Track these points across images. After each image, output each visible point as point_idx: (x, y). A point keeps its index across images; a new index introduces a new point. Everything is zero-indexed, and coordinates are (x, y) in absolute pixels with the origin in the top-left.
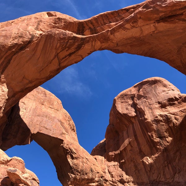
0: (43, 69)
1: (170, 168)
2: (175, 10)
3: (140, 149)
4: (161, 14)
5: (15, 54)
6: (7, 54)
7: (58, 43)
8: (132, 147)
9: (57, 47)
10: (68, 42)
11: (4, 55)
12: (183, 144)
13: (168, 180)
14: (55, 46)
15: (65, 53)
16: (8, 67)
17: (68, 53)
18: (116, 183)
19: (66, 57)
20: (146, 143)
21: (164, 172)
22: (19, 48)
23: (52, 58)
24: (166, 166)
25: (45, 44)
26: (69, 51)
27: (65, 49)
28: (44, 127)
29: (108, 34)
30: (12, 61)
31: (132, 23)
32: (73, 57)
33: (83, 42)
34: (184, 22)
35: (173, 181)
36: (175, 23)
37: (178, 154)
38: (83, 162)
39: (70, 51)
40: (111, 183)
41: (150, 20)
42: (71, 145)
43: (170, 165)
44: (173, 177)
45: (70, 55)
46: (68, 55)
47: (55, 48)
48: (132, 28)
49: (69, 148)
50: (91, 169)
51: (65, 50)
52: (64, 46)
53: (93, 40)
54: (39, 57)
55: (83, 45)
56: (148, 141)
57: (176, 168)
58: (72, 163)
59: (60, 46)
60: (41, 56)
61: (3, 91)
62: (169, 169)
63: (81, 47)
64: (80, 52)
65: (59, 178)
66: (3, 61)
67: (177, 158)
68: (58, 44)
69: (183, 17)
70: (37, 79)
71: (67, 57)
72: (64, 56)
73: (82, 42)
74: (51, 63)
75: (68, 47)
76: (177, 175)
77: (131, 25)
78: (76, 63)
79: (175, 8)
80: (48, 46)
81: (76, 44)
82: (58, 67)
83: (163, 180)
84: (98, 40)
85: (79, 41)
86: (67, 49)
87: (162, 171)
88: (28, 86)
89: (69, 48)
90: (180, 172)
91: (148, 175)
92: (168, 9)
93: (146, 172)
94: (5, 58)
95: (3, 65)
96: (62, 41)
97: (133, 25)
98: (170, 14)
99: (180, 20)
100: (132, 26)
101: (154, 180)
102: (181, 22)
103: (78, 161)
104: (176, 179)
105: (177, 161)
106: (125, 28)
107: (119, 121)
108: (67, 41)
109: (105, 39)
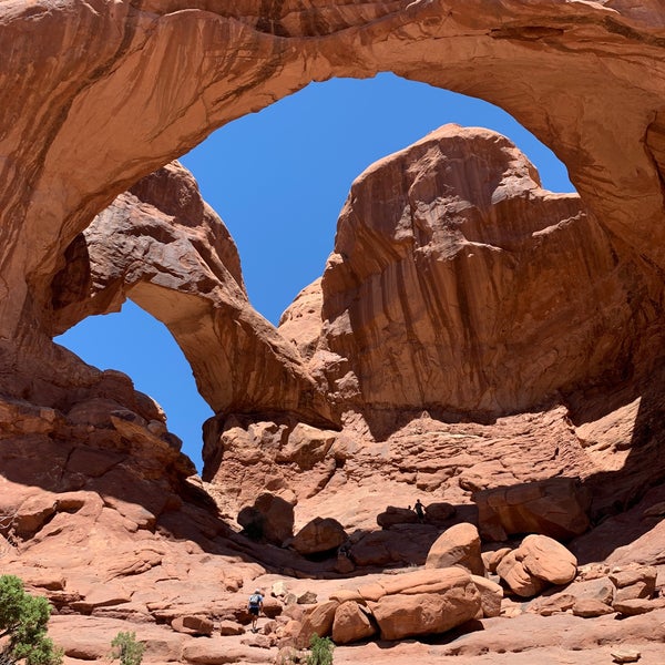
0: (160, 132)
1: (476, 379)
2: (543, 18)
3: (410, 330)
4: (506, 19)
5: (79, 91)
6: (58, 92)
7: (205, 56)
8: (389, 320)
9: (204, 69)
10: (234, 55)
11: (49, 93)
12: (517, 323)
13: (465, 405)
14: (196, 67)
15: (226, 86)
16: (63, 129)
17: (233, 87)
19: (227, 97)
21: (459, 387)
22: (89, 71)
23: (186, 103)
24: (466, 374)
25: (165, 58)
26: (237, 81)
27: (226, 76)
28: (157, 265)
29: (353, 42)
30: (72, 111)
31: (426, 24)
32: (247, 97)
33: (280, 58)
34: (561, 53)
35: (476, 407)
36: (539, 48)
39: (240, 82)
41: (475, 25)
43: (475, 373)
44: (479, 400)
45: (239, 92)
46: (235, 92)
47: (197, 74)
48: (423, 38)
50: (286, 370)
51: (227, 79)
52: (222, 69)
53: (309, 55)
54: (151, 98)
55: (280, 68)
57: (488, 380)
59: (210, 69)
60: (155, 97)
62: (472, 380)
63: (272, 72)
64: (270, 85)
65: (200, 390)
66: (47, 112)
68: (207, 63)
69: (560, 39)
70: (143, 159)
71: (231, 98)
72: (221, 95)
73: (277, 56)
74: (183, 115)
75: (233, 72)
76: (488, 396)
77: (421, 31)
78: (255, 110)
79: (543, 13)
80: (177, 66)
81: (260, 63)
82: (205, 125)
83: (455, 403)
84: (323, 54)
85: (266, 53)
86: (231, 76)
87: (455, 385)
88: (118, 178)
89: (238, 74)
91: (421, 391)
92: (526, 12)
93: (420, 383)
94: (53, 104)
95: (49, 122)
96: (217, 53)
97: (425, 31)
98: (531, 24)
99: (551, 43)
100: (426, 33)
101: (435, 402)
102: (555, 50)
104: (485, 404)
106: (403, 33)
107: (362, 247)
108: (231, 52)
109: (343, 56)
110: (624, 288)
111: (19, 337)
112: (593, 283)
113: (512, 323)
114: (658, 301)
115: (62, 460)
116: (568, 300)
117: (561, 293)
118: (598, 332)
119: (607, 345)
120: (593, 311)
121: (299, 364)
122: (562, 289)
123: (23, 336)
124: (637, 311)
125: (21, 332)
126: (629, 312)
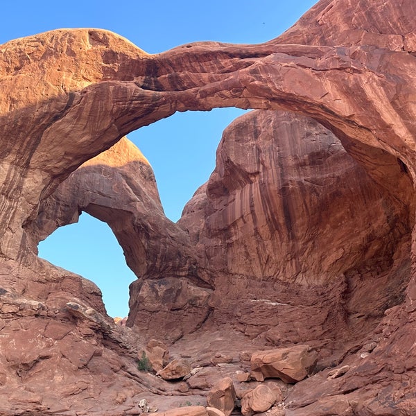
1: (294, 264)
3: (256, 229)
5: (46, 128)
7: (114, 105)
8: (245, 222)
9: (114, 111)
10: (131, 104)
11: (30, 131)
12: (321, 230)
13: (287, 280)
14: (109, 110)
15: (127, 118)
18: (216, 273)
20: (265, 223)
21: (284, 268)
22: (51, 118)
23: (106, 127)
24: (288, 261)
26: (133, 115)
28: (99, 193)
29: (196, 96)
30: (43, 137)
32: (140, 121)
33: (157, 103)
35: (293, 282)
37: (310, 244)
38: (165, 243)
39: (135, 116)
40: (209, 272)
42: (145, 218)
43: (294, 260)
44: (295, 278)
45: (136, 119)
46: (133, 120)
47: (111, 114)
48: (233, 98)
49: (143, 224)
50: (179, 252)
51: (127, 115)
52: (124, 111)
53: (173, 101)
55: (157, 108)
56: (269, 220)
57: (301, 266)
58: (148, 245)
60: (88, 126)
61: (37, 182)
62: (291, 265)
63: (153, 110)
66: (30, 140)
67: (307, 251)
68: (115, 108)
72: (125, 122)
73: (155, 102)
76: (300, 275)
77: (231, 94)
80: (99, 110)
81: (145, 106)
83: (282, 278)
84: (180, 101)
85: (149, 101)
86: (130, 113)
87: (282, 267)
89: (133, 112)
90: (305, 272)
91: (262, 269)
93: (261, 264)
95: (31, 145)
96: (121, 103)
97: (234, 94)
101: (270, 277)
103: (158, 242)
104: (298, 281)
105: (306, 254)
106: (222, 94)
107: (229, 173)
110: (385, 213)
111: (19, 259)
112: (367, 208)
113: (318, 230)
114: (406, 223)
115: (42, 330)
116: (352, 217)
117: (348, 212)
118: (370, 238)
119: (376, 247)
120: (367, 226)
121: (189, 247)
122: (349, 210)
123: (22, 258)
124: (393, 228)
125: (20, 256)
126: (389, 229)
